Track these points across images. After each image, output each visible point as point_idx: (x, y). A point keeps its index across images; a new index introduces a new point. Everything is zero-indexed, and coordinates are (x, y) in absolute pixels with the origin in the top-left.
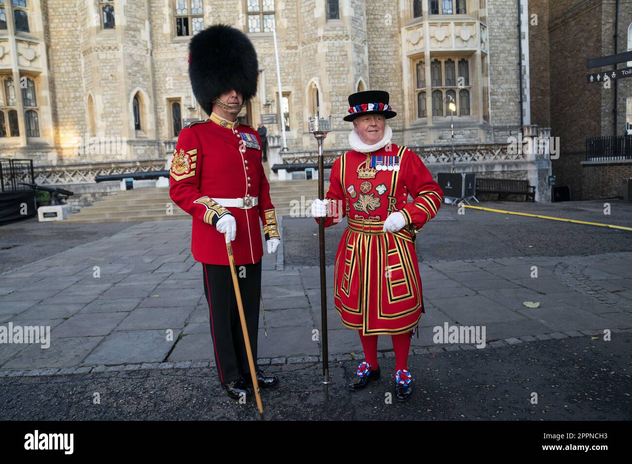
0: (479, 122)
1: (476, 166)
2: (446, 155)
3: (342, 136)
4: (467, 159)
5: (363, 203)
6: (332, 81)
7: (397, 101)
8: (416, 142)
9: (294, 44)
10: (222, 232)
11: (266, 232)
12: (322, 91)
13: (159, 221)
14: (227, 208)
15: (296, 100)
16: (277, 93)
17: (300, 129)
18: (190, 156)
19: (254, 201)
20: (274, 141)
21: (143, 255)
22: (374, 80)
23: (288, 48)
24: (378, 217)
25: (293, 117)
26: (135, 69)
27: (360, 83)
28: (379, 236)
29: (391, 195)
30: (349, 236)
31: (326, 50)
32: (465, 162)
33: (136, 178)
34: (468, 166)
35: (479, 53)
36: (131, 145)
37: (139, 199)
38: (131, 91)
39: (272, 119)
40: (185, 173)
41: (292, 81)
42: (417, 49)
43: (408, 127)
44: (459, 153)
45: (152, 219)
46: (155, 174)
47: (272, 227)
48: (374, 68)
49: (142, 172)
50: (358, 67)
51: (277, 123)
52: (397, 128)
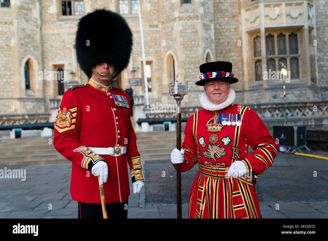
0: (307, 83)
1: (307, 120)
2: (279, 111)
3: (194, 96)
4: (298, 115)
5: (211, 152)
6: (185, 52)
7: (238, 68)
8: (253, 101)
9: (155, 23)
10: (96, 175)
11: (133, 176)
12: (177, 60)
13: (42, 165)
14: (100, 155)
15: (157, 67)
16: (142, 62)
17: (159, 91)
18: (72, 113)
19: (123, 150)
20: (138, 100)
21: (26, 194)
22: (219, 51)
23: (151, 26)
24: (223, 164)
25: (154, 81)
26: (27, 40)
27: (208, 54)
28: (225, 180)
29: (234, 145)
30: (200, 179)
31: (181, 28)
32: (296, 117)
33: (25, 129)
34: (299, 120)
35: (306, 27)
36: (21, 101)
37: (25, 146)
38: (23, 58)
39: (137, 82)
40: (66, 127)
41: (154, 52)
42: (254, 26)
43: (247, 88)
44: (291, 109)
45: (36, 163)
46: (41, 125)
47: (137, 171)
48: (219, 42)
49: (30, 124)
50: (206, 41)
51: (141, 85)
52: (238, 90)
